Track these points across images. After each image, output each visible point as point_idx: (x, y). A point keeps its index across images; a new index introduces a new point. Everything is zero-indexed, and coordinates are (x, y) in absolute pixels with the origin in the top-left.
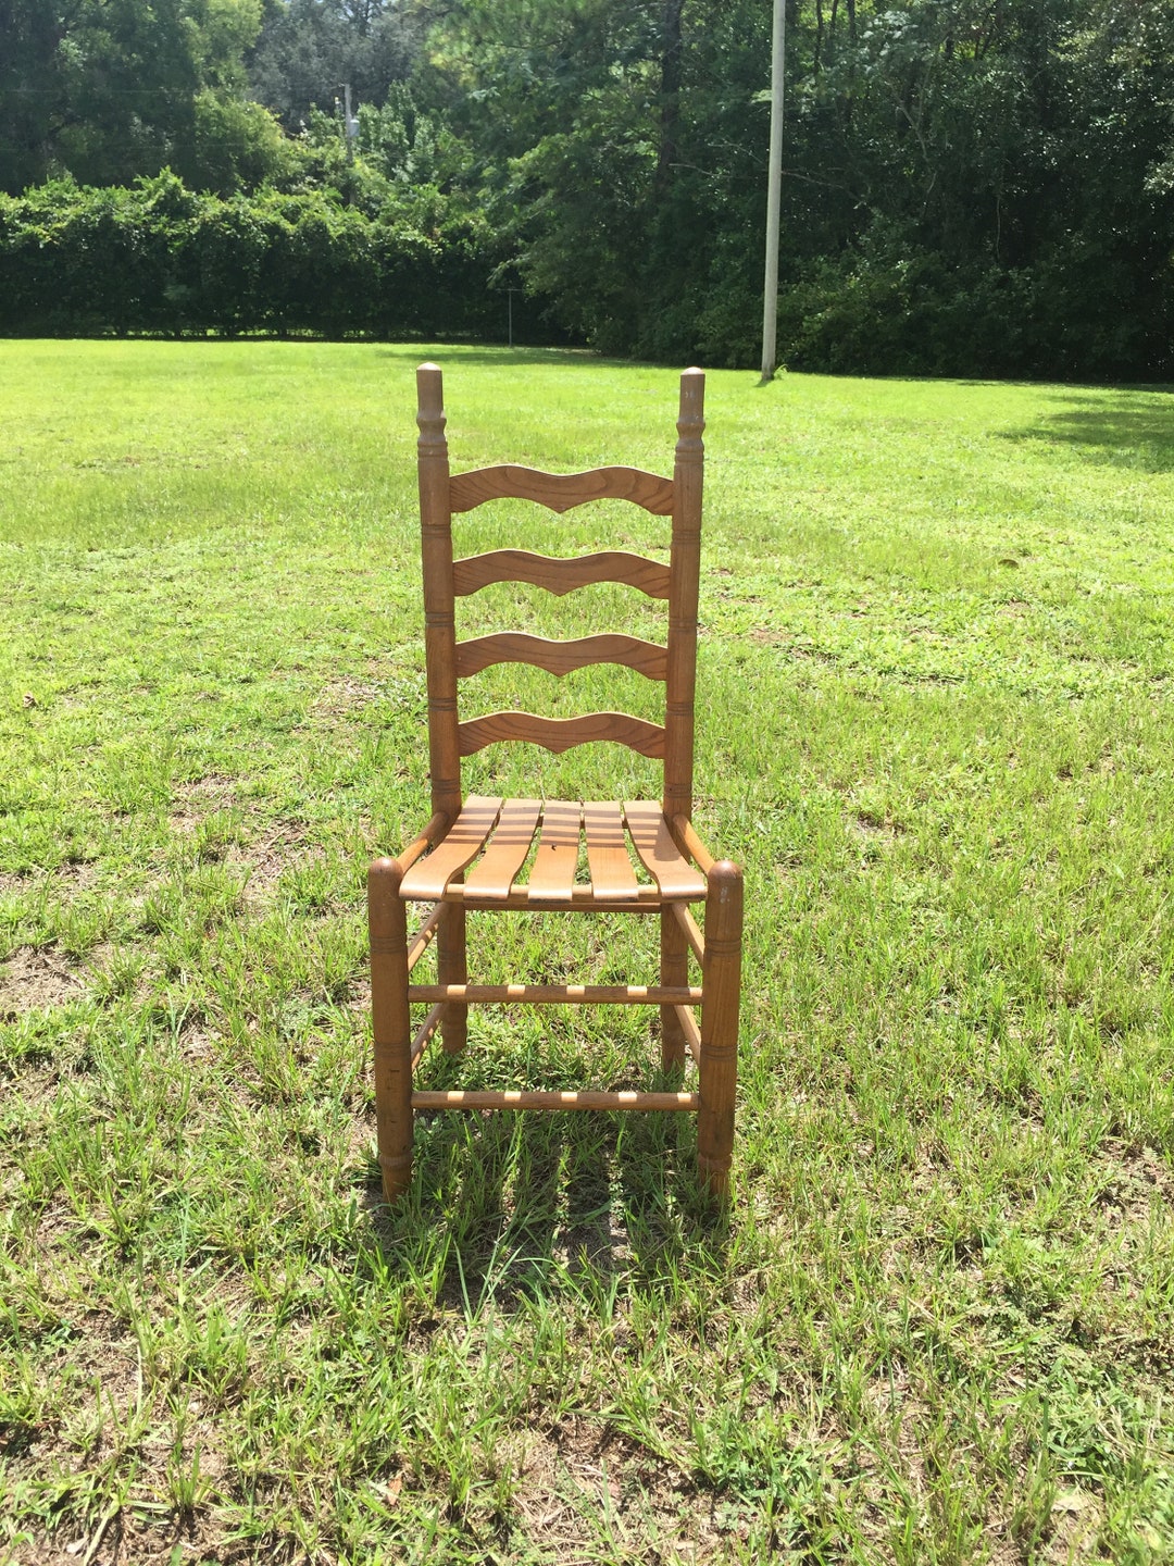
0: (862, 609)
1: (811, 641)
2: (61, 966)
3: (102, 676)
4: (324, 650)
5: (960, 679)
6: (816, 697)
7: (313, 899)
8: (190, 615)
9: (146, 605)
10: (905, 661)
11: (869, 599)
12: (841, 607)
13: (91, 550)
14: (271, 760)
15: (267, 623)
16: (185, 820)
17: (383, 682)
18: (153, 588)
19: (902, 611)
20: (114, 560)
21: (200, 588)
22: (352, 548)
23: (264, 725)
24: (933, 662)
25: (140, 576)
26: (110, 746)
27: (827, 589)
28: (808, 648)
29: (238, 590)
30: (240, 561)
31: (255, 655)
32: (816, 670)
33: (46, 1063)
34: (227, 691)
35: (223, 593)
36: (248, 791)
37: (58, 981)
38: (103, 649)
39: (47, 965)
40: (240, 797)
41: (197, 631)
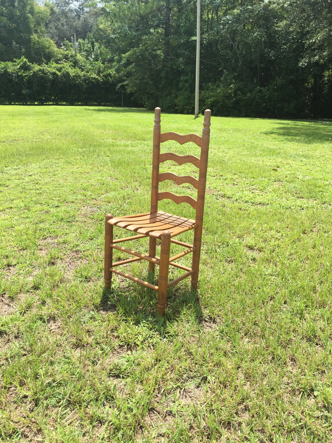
0: (236, 183)
1: (223, 193)
2: (7, 301)
3: (13, 206)
4: (80, 197)
5: (268, 204)
6: (228, 210)
7: (86, 277)
8: (38, 187)
9: (24, 184)
10: (251, 199)
11: (237, 180)
12: (229, 183)
13: (6, 167)
14: (67, 231)
15: (61, 188)
16: (43, 251)
17: (99, 206)
18: (26, 178)
19: (247, 184)
20: (13, 170)
21: (40, 178)
22: (85, 166)
23: (64, 220)
24: (259, 199)
25: (22, 175)
26: (17, 228)
27: (225, 178)
28: (222, 195)
29: (52, 179)
30: (51, 170)
31: (59, 199)
32: (226, 201)
33: (5, 335)
34: (51, 210)
35: (47, 180)
36: (62, 242)
37: (7, 306)
38: (13, 198)
39: (3, 301)
40: (58, 244)
41: (41, 191)
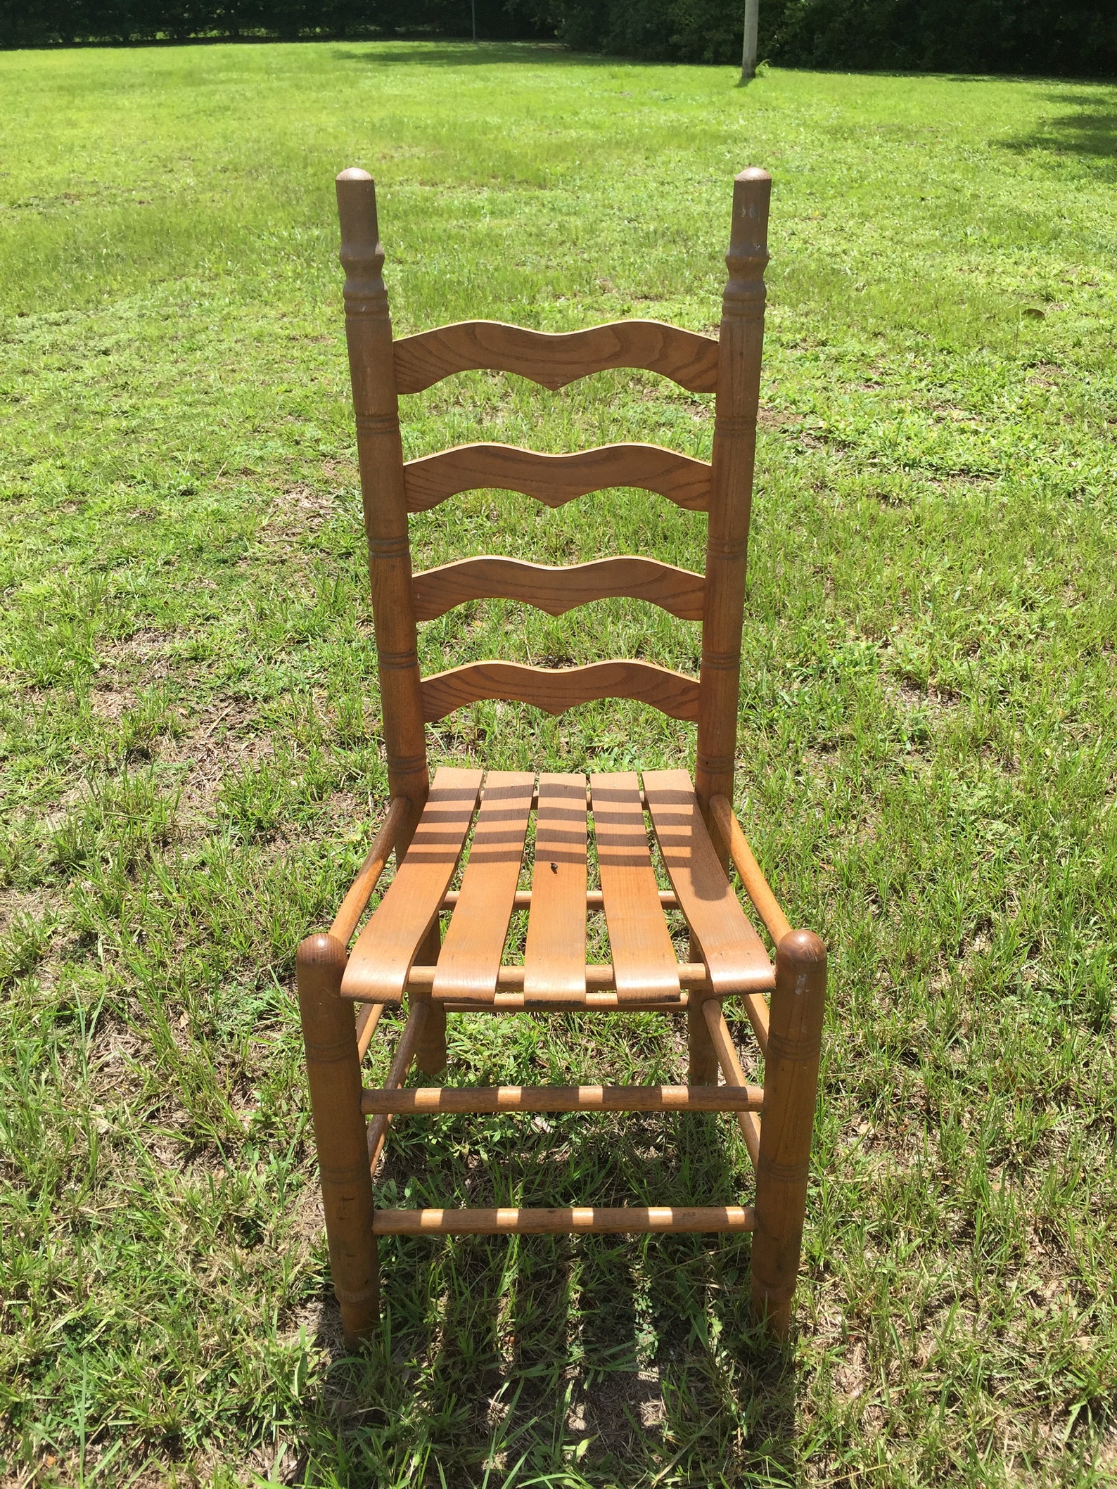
0: (876, 378)
1: (821, 424)
3: (25, 487)
4: (276, 448)
5: (995, 474)
6: (832, 502)
7: (259, 821)
8: (126, 402)
9: (78, 388)
10: (929, 451)
11: (881, 363)
12: (852, 375)
13: (22, 315)
14: (213, 606)
15: (210, 410)
16: (112, 697)
17: (342, 492)
18: (85, 363)
19: (921, 380)
20: (46, 327)
21: (137, 363)
22: (307, 308)
23: (205, 556)
24: (963, 453)
25: (73, 349)
26: (29, 588)
27: (834, 351)
28: (819, 433)
29: (181, 366)
30: (183, 325)
31: (197, 456)
32: (832, 463)
34: (164, 506)
35: (165, 370)
36: (187, 655)
38: (28, 452)
40: (176, 662)
41: (134, 423)
